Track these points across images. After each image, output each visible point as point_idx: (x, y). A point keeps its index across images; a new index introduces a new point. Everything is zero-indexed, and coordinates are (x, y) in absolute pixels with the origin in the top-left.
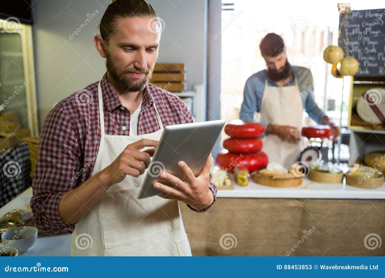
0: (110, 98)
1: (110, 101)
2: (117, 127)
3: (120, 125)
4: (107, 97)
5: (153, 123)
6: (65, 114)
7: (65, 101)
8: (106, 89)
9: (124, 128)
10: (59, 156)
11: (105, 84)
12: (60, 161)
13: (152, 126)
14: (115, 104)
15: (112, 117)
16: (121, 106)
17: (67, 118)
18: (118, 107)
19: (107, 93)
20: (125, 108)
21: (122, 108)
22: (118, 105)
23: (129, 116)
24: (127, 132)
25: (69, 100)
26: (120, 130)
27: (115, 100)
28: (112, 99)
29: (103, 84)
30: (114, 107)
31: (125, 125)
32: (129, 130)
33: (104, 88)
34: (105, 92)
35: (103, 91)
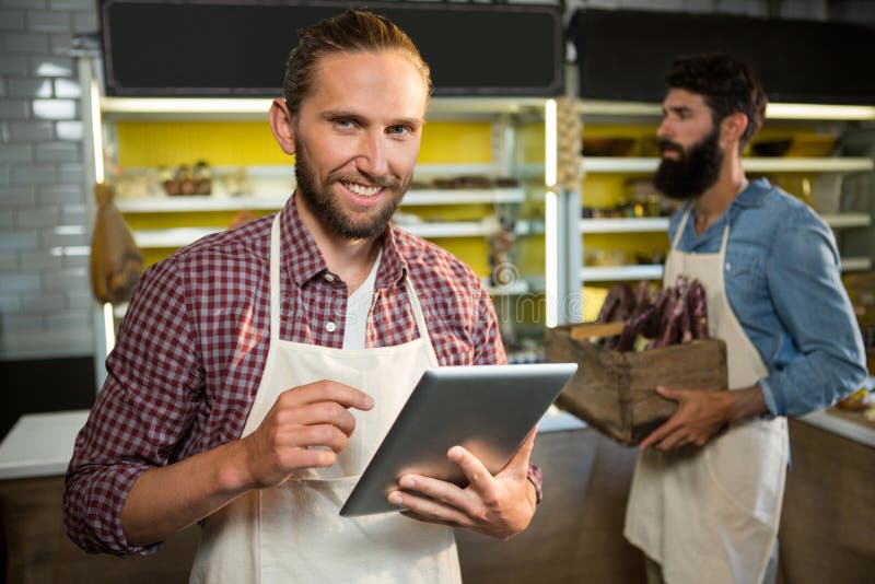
0: (300, 252)
1: (301, 260)
2: (315, 322)
3: (321, 318)
4: (293, 249)
5: (401, 322)
6: (178, 282)
7: (187, 251)
8: (290, 229)
9: (331, 327)
10: (144, 379)
11: (289, 219)
12: (144, 391)
13: (399, 329)
14: (312, 267)
15: (303, 298)
16: (325, 271)
17: (180, 290)
18: (319, 273)
19: (294, 241)
20: (336, 278)
21: (329, 277)
22: (318, 270)
23: (345, 297)
24: (336, 338)
25: (196, 249)
26: (320, 330)
27: (312, 257)
28: (306, 255)
29: (285, 218)
30: (309, 274)
31: (332, 319)
32: (342, 332)
33: (286, 228)
34: (289, 238)
35: (283, 236)
